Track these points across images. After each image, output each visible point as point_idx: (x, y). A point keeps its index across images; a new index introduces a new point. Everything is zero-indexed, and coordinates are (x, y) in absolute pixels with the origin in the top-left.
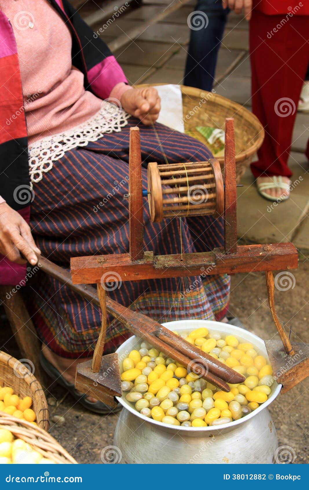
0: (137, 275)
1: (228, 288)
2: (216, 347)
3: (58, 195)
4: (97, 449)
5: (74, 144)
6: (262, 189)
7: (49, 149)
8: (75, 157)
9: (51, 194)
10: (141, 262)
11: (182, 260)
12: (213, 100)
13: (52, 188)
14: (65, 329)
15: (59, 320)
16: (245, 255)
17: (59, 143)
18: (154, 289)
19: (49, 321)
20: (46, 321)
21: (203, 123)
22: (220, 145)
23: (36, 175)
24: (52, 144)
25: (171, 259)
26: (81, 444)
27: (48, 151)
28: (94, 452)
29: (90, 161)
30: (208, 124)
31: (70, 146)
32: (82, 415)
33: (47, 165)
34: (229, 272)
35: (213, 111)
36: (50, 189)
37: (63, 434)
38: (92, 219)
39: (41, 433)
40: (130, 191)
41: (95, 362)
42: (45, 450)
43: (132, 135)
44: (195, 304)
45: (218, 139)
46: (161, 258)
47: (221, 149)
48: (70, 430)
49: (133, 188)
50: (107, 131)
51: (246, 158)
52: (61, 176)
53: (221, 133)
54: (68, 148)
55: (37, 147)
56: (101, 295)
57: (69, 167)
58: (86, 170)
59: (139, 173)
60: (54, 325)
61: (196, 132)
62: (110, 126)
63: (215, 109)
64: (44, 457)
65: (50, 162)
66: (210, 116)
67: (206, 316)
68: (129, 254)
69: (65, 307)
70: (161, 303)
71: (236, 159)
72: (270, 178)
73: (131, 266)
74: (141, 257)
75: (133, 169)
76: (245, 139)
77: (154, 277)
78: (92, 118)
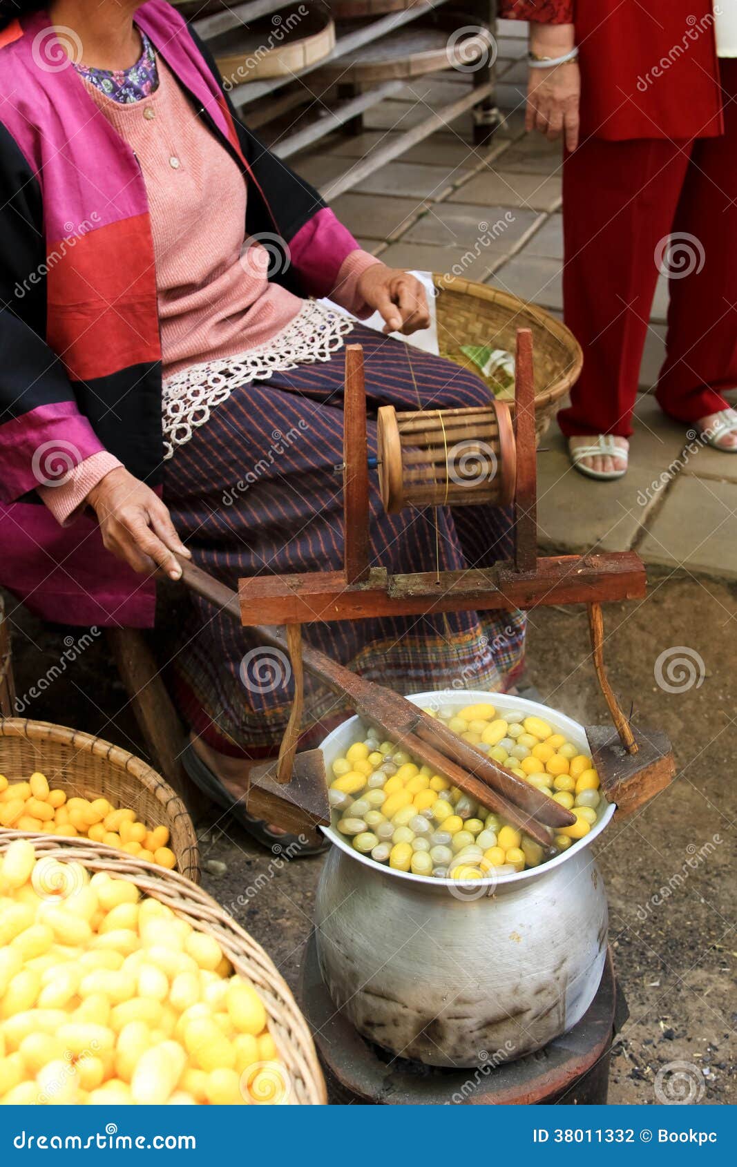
0: (357, 609)
1: (521, 634)
2: (507, 736)
3: (219, 466)
4: (284, 920)
5: (247, 375)
6: (580, 456)
7: (202, 385)
8: (250, 398)
9: (207, 466)
10: (364, 587)
11: (438, 583)
12: (490, 299)
13: (208, 454)
14: (232, 708)
15: (219, 690)
16: (552, 573)
17: (221, 373)
18: (391, 633)
19: (201, 693)
20: (197, 692)
21: (473, 340)
22: (504, 379)
23: (179, 432)
24: (208, 375)
25: (419, 580)
26: (256, 909)
27: (202, 389)
28: (279, 924)
29: (277, 406)
30: (481, 341)
31: (241, 379)
32: (258, 860)
33: (200, 414)
34: (523, 604)
35: (491, 319)
36: (206, 455)
37: (224, 892)
38: (281, 509)
39: (189, 887)
40: (345, 459)
41: (282, 764)
42: (197, 918)
43: (349, 361)
44: (467, 657)
45: (500, 367)
46: (401, 579)
47: (506, 385)
48: (236, 886)
49: (351, 453)
50: (305, 360)
51: (550, 401)
52: (224, 433)
53: (504, 357)
54: (237, 382)
55: (182, 381)
56: (293, 645)
57: (240, 416)
58: (270, 422)
59: (363, 427)
60: (210, 700)
61: (461, 356)
62: (311, 351)
63: (494, 314)
64: (196, 930)
65: (205, 408)
66: (486, 327)
67: (487, 676)
68: (344, 572)
69: (232, 667)
70: (404, 656)
71: (537, 404)
72: (594, 438)
73: (347, 594)
74: (365, 578)
75: (353, 419)
76: (549, 368)
77: (389, 612)
78: (279, 335)
